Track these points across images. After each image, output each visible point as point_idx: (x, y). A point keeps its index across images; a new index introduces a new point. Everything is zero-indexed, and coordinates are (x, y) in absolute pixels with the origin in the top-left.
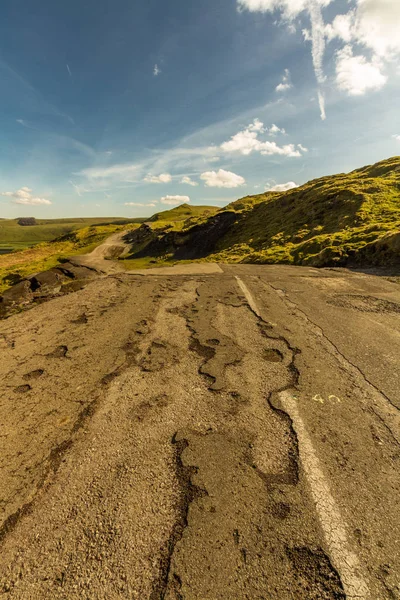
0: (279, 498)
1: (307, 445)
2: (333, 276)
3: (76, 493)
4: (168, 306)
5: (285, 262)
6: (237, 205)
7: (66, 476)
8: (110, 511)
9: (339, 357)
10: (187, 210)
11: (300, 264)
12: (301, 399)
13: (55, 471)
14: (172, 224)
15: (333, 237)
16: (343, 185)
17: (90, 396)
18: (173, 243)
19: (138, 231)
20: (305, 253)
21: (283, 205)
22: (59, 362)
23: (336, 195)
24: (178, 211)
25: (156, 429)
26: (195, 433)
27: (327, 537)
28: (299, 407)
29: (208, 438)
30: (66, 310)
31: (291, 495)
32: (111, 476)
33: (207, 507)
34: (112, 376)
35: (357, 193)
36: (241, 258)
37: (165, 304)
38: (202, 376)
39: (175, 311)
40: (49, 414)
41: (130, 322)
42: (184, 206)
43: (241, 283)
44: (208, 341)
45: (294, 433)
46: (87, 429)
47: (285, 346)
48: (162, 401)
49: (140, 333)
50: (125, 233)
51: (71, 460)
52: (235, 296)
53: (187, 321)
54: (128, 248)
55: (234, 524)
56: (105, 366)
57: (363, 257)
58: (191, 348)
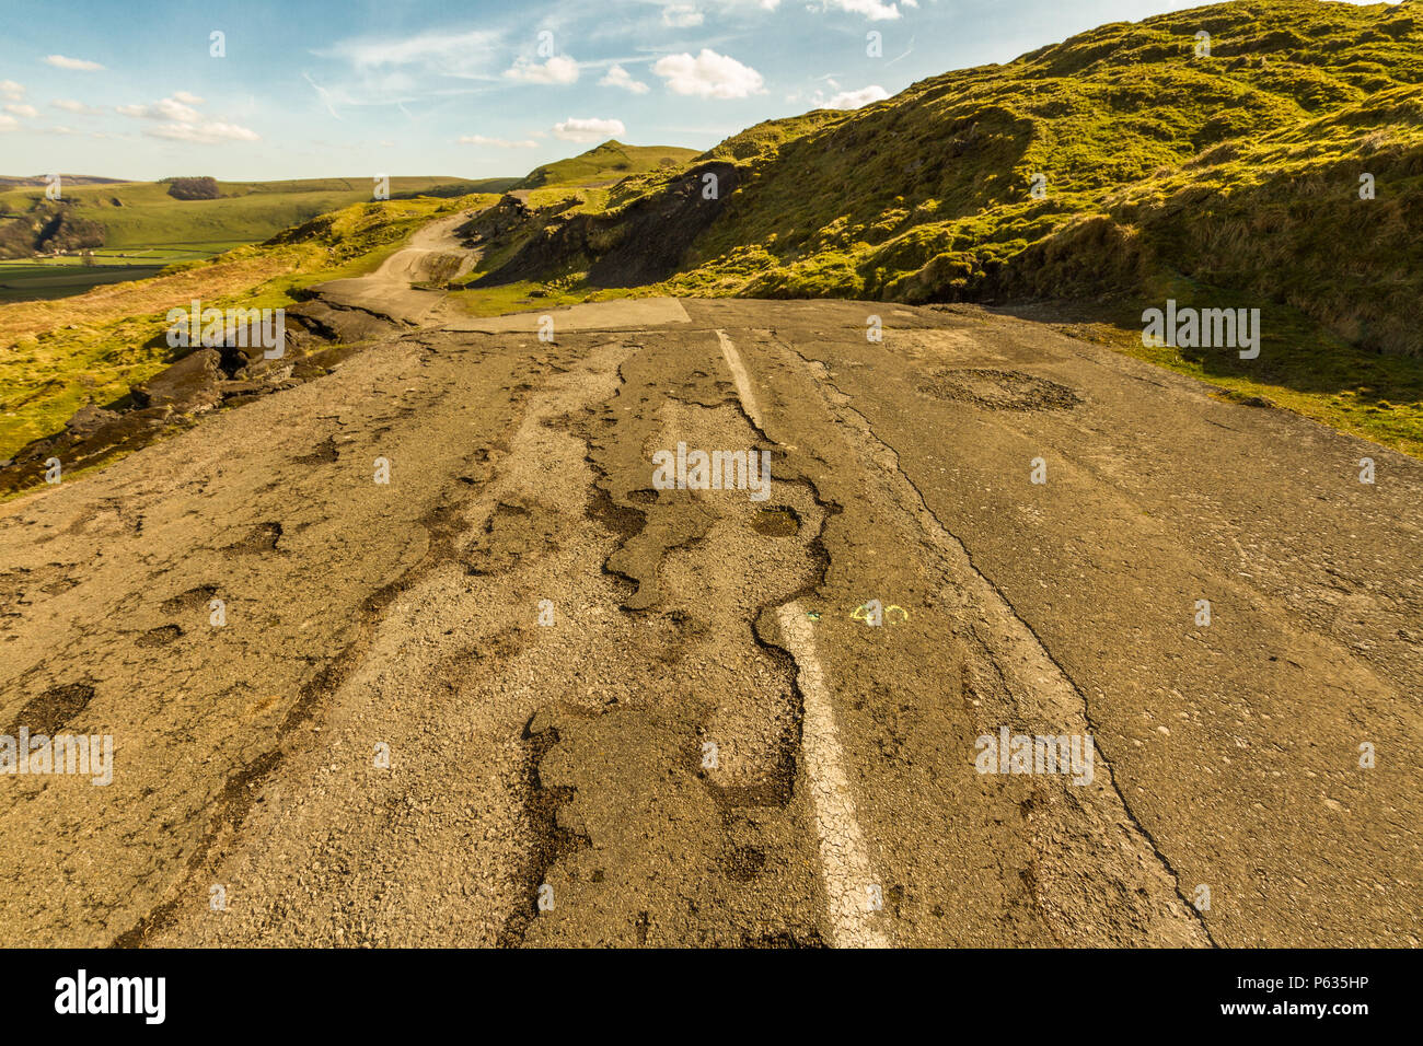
0: (744, 837)
1: (821, 719)
2: (944, 325)
3: (286, 870)
4: (546, 411)
5: (843, 292)
6: (741, 146)
7: (264, 833)
8: (363, 902)
9: (926, 517)
10: (616, 158)
11: (878, 297)
12: (827, 620)
13: (237, 825)
14: (580, 194)
15: (954, 229)
16: (988, 94)
17: (333, 643)
18: (585, 244)
19: (494, 213)
20: (890, 270)
21: (852, 144)
22: (260, 565)
23: (970, 122)
24: (596, 160)
25: (488, 709)
26: (579, 711)
27: (833, 908)
28: (817, 636)
29: (606, 721)
30: (285, 430)
31: (773, 828)
32: (371, 824)
33: (586, 872)
34: (389, 592)
35: (1020, 116)
36: (745, 282)
37: (540, 405)
38: (610, 580)
39: (562, 422)
40: (225, 693)
41: (447, 456)
42: (609, 148)
43: (728, 349)
44: (630, 495)
45: (799, 695)
46: (320, 723)
47: (810, 498)
48: (508, 643)
49: (469, 481)
50: (459, 219)
51: (277, 797)
52: (711, 381)
53: (590, 446)
54: (471, 258)
55: (641, 902)
56: (375, 569)
57: (1018, 276)
58: (590, 515)
